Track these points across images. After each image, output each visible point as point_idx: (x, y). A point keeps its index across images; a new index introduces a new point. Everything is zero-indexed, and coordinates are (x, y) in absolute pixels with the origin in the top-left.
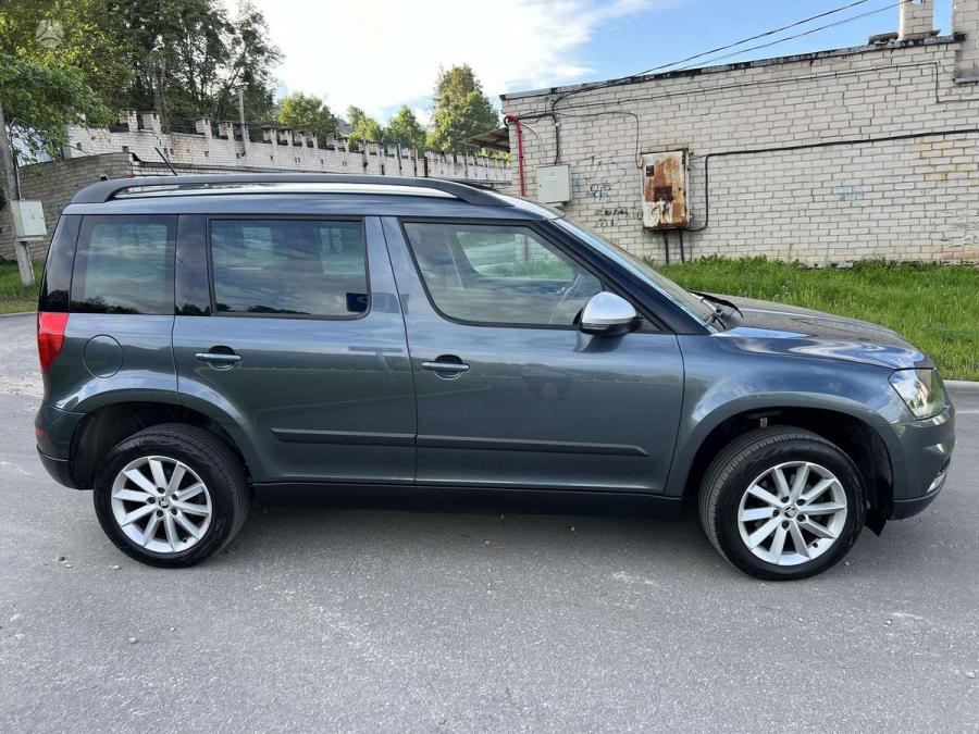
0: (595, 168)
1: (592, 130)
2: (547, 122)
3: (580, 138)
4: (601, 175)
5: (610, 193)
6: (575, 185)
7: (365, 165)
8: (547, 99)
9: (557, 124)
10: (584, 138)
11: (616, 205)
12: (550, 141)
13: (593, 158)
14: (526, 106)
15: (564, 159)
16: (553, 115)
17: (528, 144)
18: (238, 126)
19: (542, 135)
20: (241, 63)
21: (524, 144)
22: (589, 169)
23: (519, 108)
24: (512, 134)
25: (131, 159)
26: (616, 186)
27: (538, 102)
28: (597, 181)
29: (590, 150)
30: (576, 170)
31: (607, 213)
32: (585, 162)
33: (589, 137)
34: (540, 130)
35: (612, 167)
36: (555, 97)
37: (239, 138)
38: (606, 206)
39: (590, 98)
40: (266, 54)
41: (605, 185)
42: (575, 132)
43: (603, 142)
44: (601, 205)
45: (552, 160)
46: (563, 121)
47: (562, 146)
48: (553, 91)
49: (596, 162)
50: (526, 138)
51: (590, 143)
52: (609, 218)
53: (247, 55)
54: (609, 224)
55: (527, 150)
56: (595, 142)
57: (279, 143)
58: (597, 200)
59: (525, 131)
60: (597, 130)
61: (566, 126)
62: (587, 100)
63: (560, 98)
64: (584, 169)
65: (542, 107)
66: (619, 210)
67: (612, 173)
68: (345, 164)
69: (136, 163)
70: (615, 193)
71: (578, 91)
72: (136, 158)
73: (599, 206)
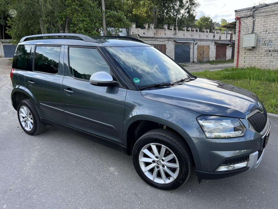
0: (267, 35)
1: (267, 21)
2: (250, 19)
3: (262, 24)
4: (269, 37)
5: (272, 44)
6: (258, 41)
7: (214, 36)
8: (251, 10)
9: (254, 19)
10: (264, 23)
11: (273, 48)
12: (251, 25)
13: (266, 31)
14: (244, 14)
15: (255, 32)
16: (253, 16)
17: (243, 27)
18: (175, 26)
19: (248, 24)
20: (188, 8)
21: (241, 27)
22: (264, 35)
23: (241, 14)
24: (237, 24)
25: (138, 36)
26: (275, 41)
27: (248, 12)
28: (267, 39)
29: (266, 28)
30: (259, 35)
31: (269, 51)
32: (264, 33)
33: (266, 23)
34: (248, 21)
35: (273, 34)
36: (254, 10)
37: (175, 29)
38: (269, 48)
39: (267, 9)
40: (195, 5)
41: (270, 41)
42: (260, 22)
43: (271, 25)
44: (267, 48)
45: (251, 32)
46: (256, 18)
47: (255, 27)
48: (254, 7)
49: (267, 32)
50: (242, 25)
51: (266, 26)
52: (270, 53)
53: (189, 6)
54: (270, 55)
55: (242, 29)
56: (268, 25)
57: (187, 30)
58: (266, 46)
59: (242, 22)
60: (269, 20)
61: (257, 20)
62: (266, 10)
63: (256, 10)
64: (263, 35)
65: (249, 13)
66: (275, 50)
67: (273, 37)
68: (207, 36)
69: (139, 37)
70: (274, 44)
71: (263, 7)
72: (139, 36)
73: (267, 49)
